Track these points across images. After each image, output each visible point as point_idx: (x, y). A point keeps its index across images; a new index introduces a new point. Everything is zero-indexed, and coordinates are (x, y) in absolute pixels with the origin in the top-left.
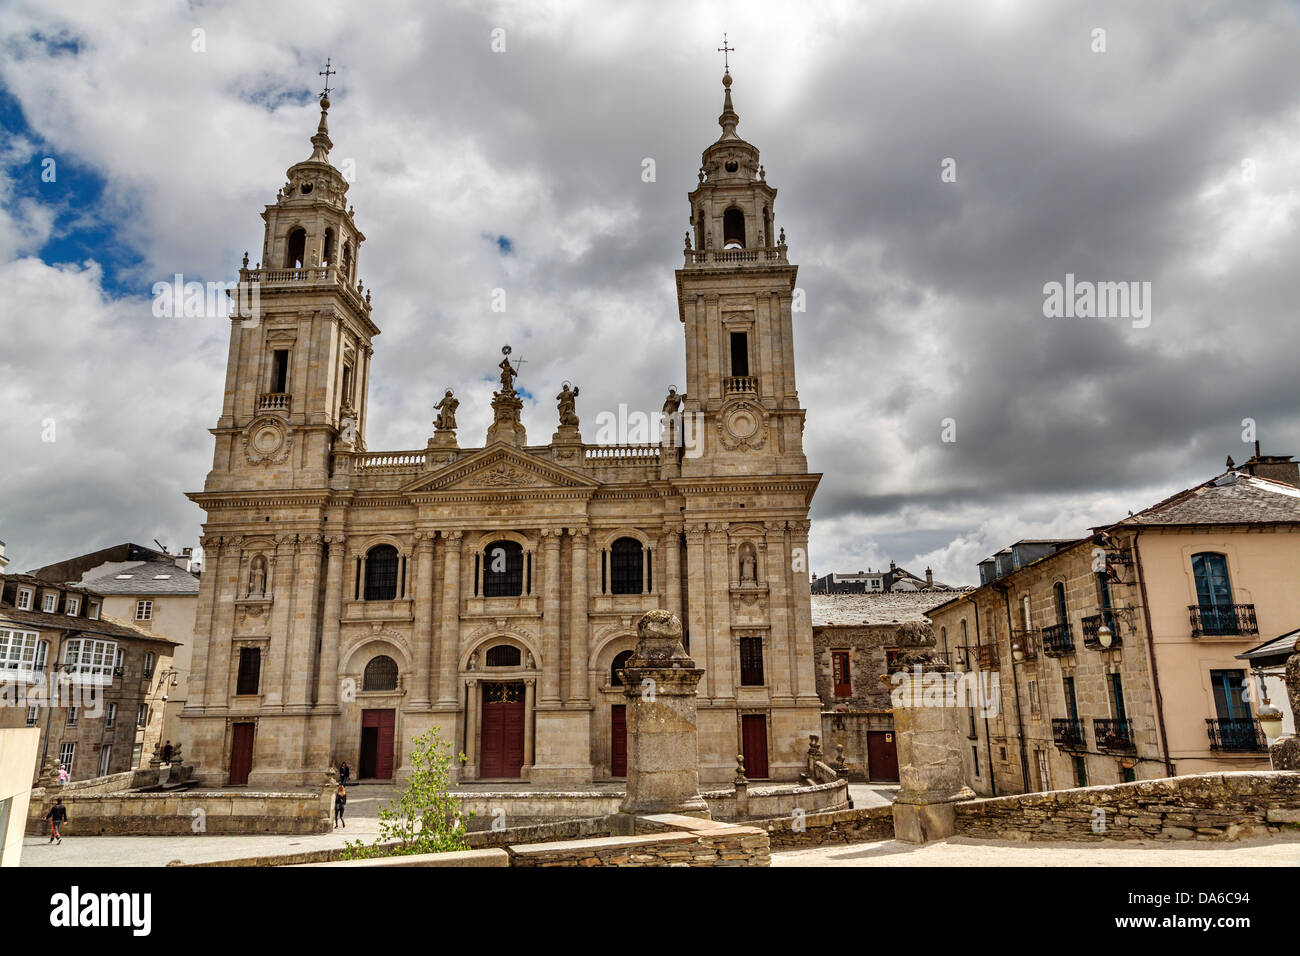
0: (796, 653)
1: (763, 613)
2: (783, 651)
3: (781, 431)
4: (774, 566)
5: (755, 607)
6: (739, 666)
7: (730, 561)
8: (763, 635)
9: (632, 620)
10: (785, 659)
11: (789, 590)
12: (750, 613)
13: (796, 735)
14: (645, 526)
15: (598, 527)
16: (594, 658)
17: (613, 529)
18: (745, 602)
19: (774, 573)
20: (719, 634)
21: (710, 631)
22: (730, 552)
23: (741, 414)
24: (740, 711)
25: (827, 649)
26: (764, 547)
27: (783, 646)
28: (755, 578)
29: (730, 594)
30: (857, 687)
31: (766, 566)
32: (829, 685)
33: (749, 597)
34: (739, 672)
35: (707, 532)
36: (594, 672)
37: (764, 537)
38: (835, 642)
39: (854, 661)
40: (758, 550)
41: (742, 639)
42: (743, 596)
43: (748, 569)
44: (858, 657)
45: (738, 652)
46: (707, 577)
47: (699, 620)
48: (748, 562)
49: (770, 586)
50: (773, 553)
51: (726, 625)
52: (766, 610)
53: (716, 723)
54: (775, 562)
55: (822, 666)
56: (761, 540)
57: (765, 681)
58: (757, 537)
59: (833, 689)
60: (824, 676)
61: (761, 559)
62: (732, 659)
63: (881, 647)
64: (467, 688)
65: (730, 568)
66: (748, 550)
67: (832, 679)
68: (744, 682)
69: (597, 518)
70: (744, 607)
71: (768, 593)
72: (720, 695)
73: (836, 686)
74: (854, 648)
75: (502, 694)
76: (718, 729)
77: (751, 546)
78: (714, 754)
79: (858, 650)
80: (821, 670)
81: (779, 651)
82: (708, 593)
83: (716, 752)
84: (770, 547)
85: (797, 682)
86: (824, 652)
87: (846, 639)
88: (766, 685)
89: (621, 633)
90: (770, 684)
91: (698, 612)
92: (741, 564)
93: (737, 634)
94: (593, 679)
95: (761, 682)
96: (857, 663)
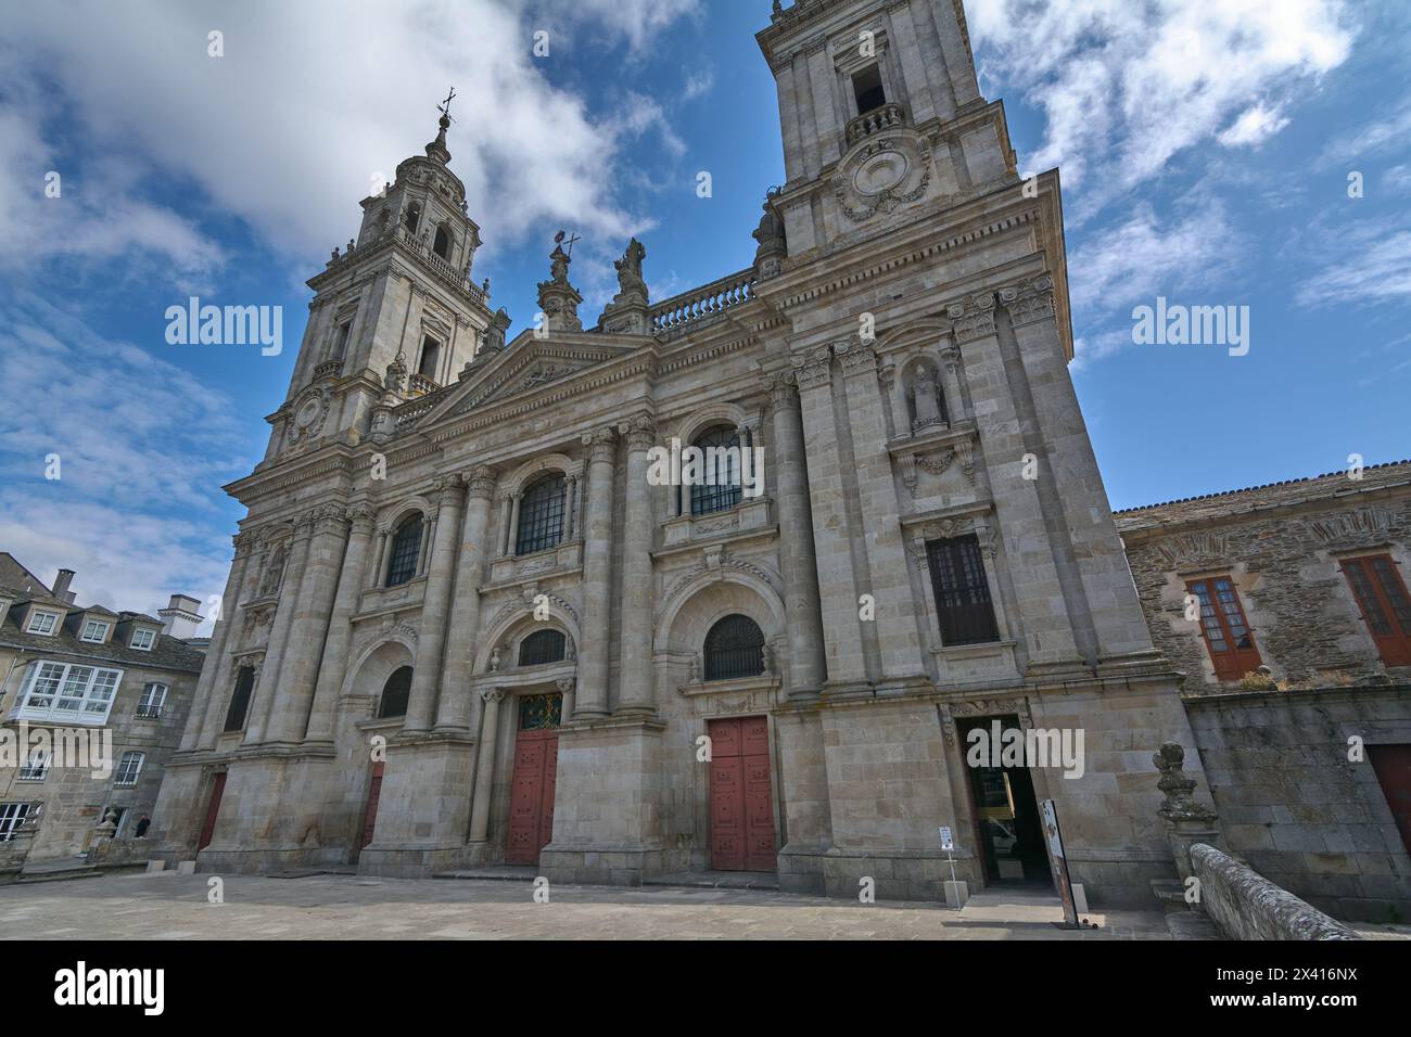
0: (1072, 556)
1: (973, 482)
2: (1035, 554)
3: (959, 160)
4: (983, 382)
5: (953, 475)
6: (932, 605)
7: (887, 402)
8: (979, 526)
9: (723, 552)
10: (1046, 572)
11: (1027, 423)
12: (944, 490)
13: (1116, 766)
14: (739, 395)
15: (667, 416)
16: (664, 631)
17: (688, 413)
18: (928, 468)
19: (987, 395)
20: (877, 542)
21: (858, 540)
22: (884, 385)
23: (876, 160)
24: (945, 707)
25: (1170, 576)
26: (955, 355)
27: (1036, 542)
28: (945, 416)
29: (892, 457)
30: (1278, 653)
31: (965, 391)
32: (1195, 655)
33: (935, 458)
34: (933, 617)
35: (833, 361)
36: (665, 657)
37: (951, 336)
38: (1190, 558)
39: (1250, 594)
40: (942, 365)
41: (930, 545)
42: (920, 457)
43: (927, 405)
44: (1259, 583)
45: (926, 574)
46: (844, 438)
47: (833, 521)
48: (924, 392)
49: (980, 425)
50: (974, 359)
51: (891, 520)
52: (979, 475)
53: (887, 739)
54: (981, 374)
55: (1164, 615)
56: (945, 344)
57: (1003, 630)
58: (935, 340)
59: (1208, 664)
60: (1179, 636)
61: (952, 382)
62: (913, 591)
63: (1322, 555)
64: (484, 703)
65: (888, 412)
66: (921, 370)
67: (1201, 641)
68: (948, 640)
69: (664, 402)
70: (927, 480)
71: (976, 438)
72: (893, 670)
73: (1215, 656)
74: (1241, 566)
75: (545, 713)
76: (894, 754)
77: (925, 361)
78: (891, 820)
79: (1253, 569)
80: (1166, 623)
81: (1026, 555)
82: (849, 468)
83: (898, 815)
84: (966, 352)
85: (1090, 625)
86: (1165, 583)
87: (1214, 547)
88: (1005, 639)
89: (707, 580)
90: (1017, 636)
91: (829, 507)
92: (911, 402)
93: (918, 532)
94: (663, 672)
95: (994, 636)
96: (1261, 600)
